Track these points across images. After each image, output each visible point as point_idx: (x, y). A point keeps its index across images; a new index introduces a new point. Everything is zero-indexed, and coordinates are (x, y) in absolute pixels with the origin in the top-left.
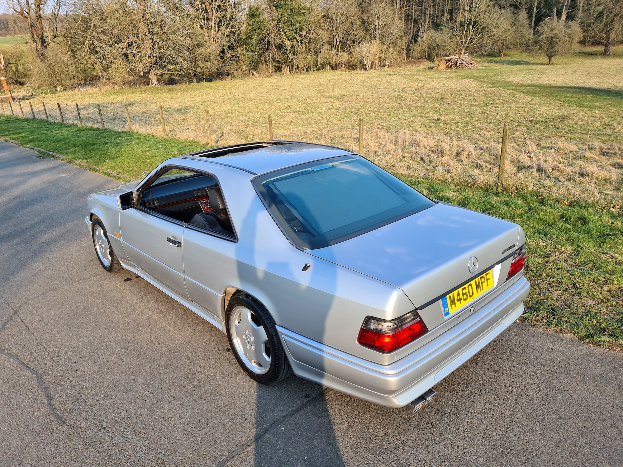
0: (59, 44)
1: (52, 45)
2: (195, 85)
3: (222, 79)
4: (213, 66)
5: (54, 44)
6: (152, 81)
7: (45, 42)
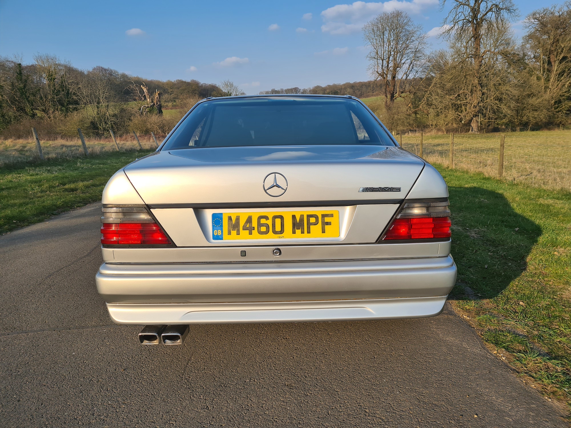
0: (404, 98)
1: (399, 99)
2: (518, 133)
3: (549, 129)
4: (542, 116)
5: (400, 98)
6: (472, 128)
7: (394, 97)
